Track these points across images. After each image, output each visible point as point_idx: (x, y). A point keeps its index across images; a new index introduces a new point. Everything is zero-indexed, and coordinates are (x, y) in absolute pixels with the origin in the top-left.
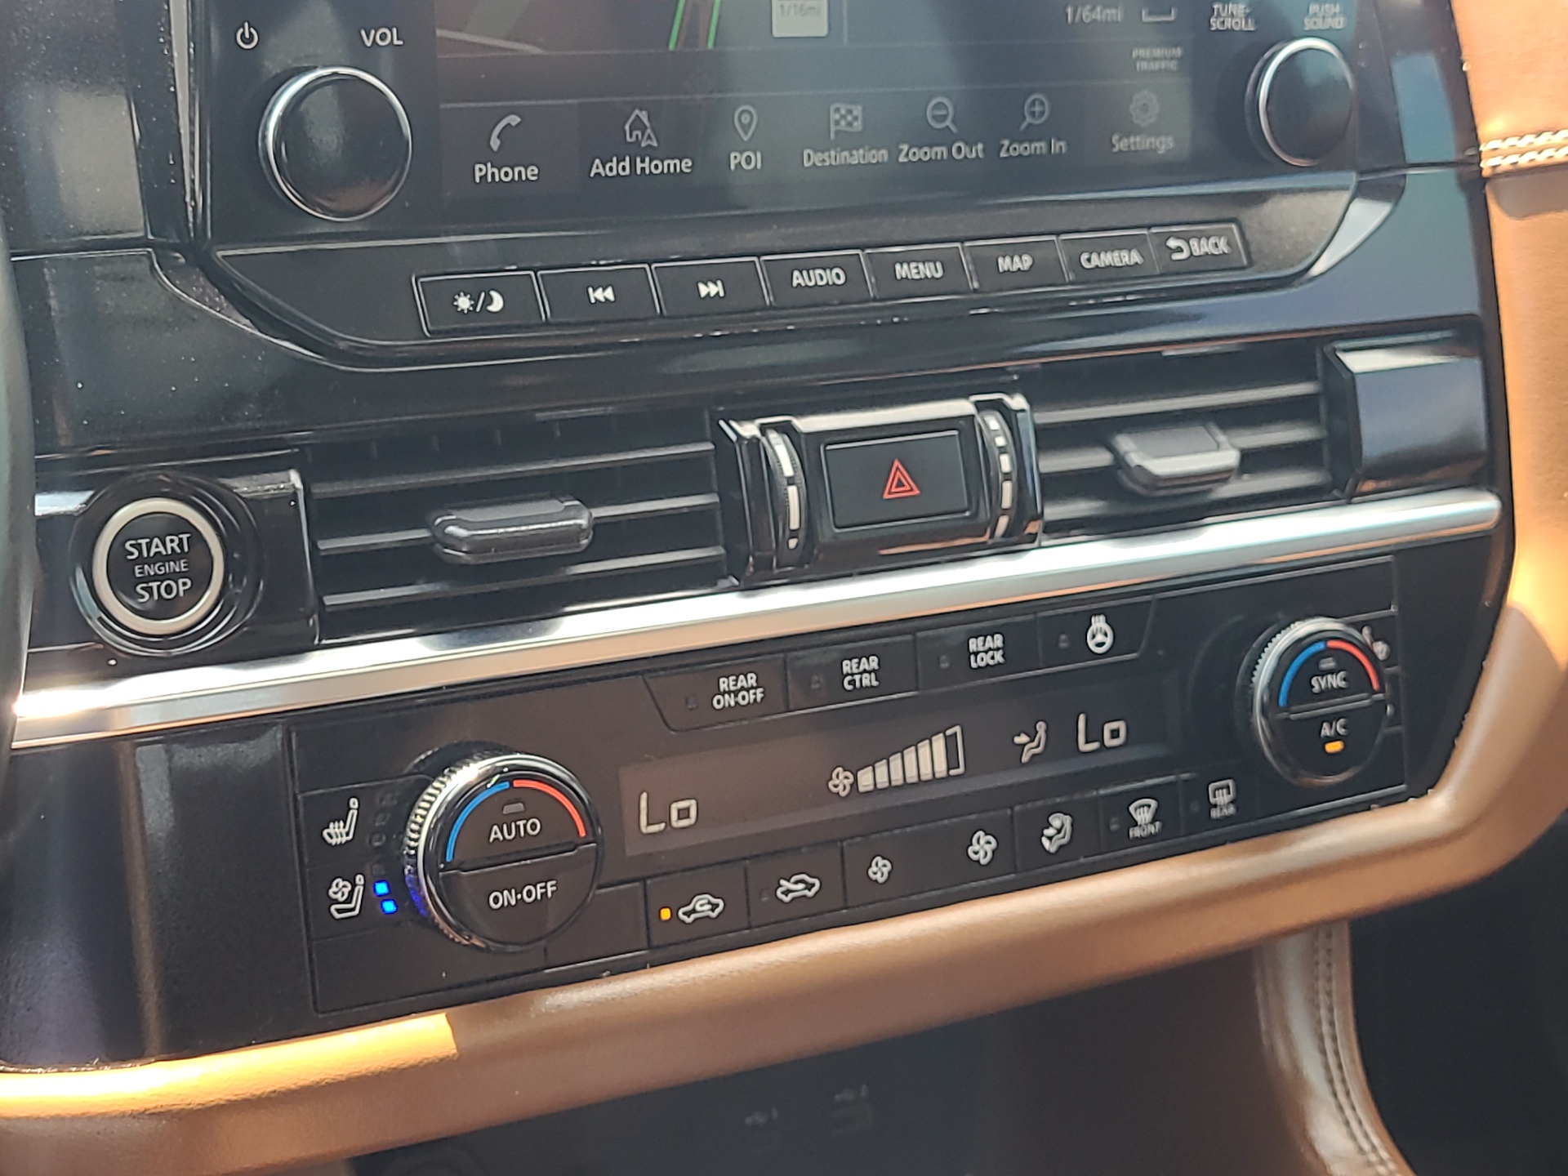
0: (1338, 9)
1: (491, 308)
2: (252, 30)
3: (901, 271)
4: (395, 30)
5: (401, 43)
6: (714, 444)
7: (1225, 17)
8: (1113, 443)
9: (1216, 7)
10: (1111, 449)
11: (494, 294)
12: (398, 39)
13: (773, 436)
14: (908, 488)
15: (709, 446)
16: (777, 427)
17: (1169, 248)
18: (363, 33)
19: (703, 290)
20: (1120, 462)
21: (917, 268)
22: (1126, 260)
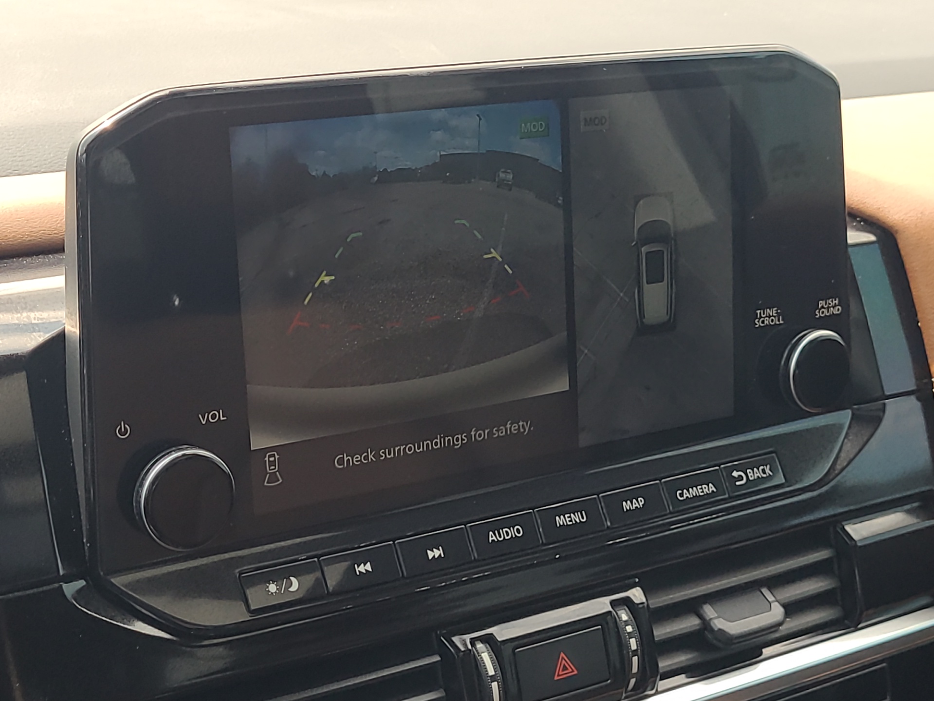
0: (837, 302)
1: (291, 589)
2: (126, 426)
3: (560, 521)
4: (221, 411)
5: (225, 418)
6: (441, 657)
7: (764, 318)
8: (702, 612)
9: (758, 312)
10: (700, 617)
11: (292, 578)
12: (223, 417)
13: (480, 646)
14: (570, 670)
15: (437, 658)
16: (482, 639)
17: (734, 477)
18: (200, 416)
19: (430, 555)
20: (706, 625)
21: (570, 517)
22: (706, 491)
